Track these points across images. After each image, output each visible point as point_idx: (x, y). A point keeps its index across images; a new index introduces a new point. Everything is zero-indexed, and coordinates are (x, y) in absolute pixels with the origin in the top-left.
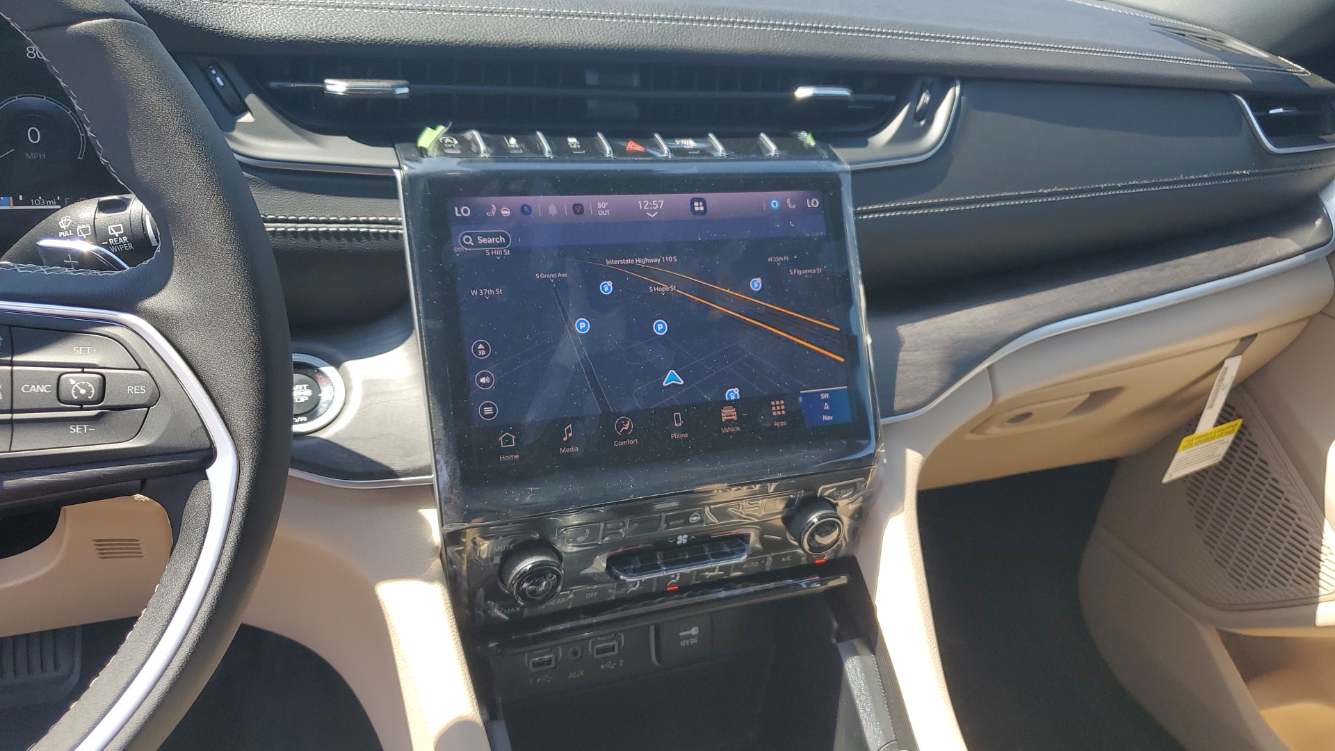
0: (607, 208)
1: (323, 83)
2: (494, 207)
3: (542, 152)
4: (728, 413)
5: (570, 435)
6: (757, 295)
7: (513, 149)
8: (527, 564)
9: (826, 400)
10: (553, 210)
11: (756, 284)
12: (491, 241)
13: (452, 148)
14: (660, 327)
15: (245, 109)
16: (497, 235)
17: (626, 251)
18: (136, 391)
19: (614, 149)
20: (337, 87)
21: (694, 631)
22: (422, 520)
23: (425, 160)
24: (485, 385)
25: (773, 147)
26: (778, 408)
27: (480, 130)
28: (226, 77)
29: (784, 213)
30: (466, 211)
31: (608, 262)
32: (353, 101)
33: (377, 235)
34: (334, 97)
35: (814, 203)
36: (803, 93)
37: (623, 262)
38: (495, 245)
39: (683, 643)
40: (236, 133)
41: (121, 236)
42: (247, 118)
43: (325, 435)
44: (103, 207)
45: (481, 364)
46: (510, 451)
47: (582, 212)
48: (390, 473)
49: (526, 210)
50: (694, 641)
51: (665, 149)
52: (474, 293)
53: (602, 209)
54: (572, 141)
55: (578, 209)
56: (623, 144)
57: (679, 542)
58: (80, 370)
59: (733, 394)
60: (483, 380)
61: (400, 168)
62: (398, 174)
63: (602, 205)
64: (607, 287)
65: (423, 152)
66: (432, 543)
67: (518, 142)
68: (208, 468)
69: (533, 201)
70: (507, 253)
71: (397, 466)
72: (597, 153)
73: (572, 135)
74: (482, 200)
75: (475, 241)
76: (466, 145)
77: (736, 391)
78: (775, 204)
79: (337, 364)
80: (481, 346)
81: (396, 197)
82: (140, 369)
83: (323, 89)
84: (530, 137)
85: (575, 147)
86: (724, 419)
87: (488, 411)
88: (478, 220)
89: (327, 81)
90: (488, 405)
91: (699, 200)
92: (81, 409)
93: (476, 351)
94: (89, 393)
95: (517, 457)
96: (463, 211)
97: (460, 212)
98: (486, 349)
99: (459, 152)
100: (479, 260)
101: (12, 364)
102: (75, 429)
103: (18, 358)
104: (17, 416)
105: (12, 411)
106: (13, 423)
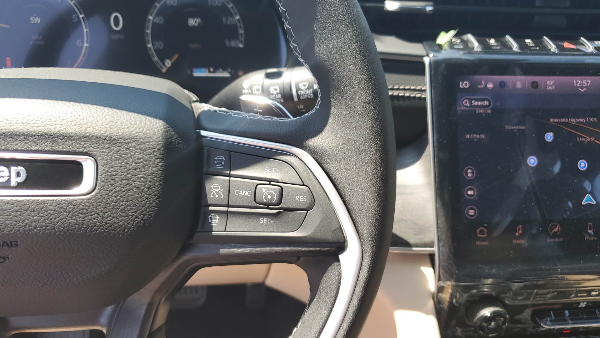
0: (553, 84)
1: (384, 3)
2: (483, 82)
3: (511, 48)
5: (520, 232)
7: (493, 46)
8: (487, 312)
10: (519, 85)
12: (480, 103)
13: (457, 44)
14: (583, 165)
16: (483, 100)
18: (301, 199)
19: (558, 47)
20: (392, 5)
23: (443, 51)
24: (471, 196)
27: (474, 34)
30: (466, 84)
31: (551, 120)
32: (401, 14)
33: (409, 97)
34: (390, 13)
37: (561, 120)
38: (482, 106)
41: (277, 94)
44: (269, 76)
45: (470, 182)
46: (483, 239)
47: (537, 87)
48: (406, 244)
49: (502, 85)
51: (591, 47)
52: (468, 136)
53: (550, 85)
54: (528, 41)
55: (535, 85)
56: (562, 44)
57: (580, 306)
58: (268, 183)
60: (469, 192)
61: (428, 55)
62: (427, 60)
63: (549, 83)
64: (549, 137)
65: (440, 47)
66: (429, 290)
67: (496, 41)
68: (340, 254)
69: (508, 79)
70: (489, 112)
71: (411, 241)
72: (545, 50)
73: (528, 38)
74: (477, 77)
75: (471, 103)
76: (465, 43)
80: (469, 171)
81: (423, 73)
82: (304, 185)
83: (384, 7)
84: (502, 39)
85: (531, 45)
87: (472, 212)
88: (473, 90)
89: (387, 2)
90: (472, 209)
92: (268, 208)
93: (467, 173)
94: (273, 199)
95: (486, 243)
96: (465, 85)
97: (462, 85)
98: (473, 173)
99: (461, 47)
100: (472, 115)
101: (230, 176)
102: (263, 221)
103: (233, 173)
104: (231, 209)
105: (228, 206)
106: (227, 212)
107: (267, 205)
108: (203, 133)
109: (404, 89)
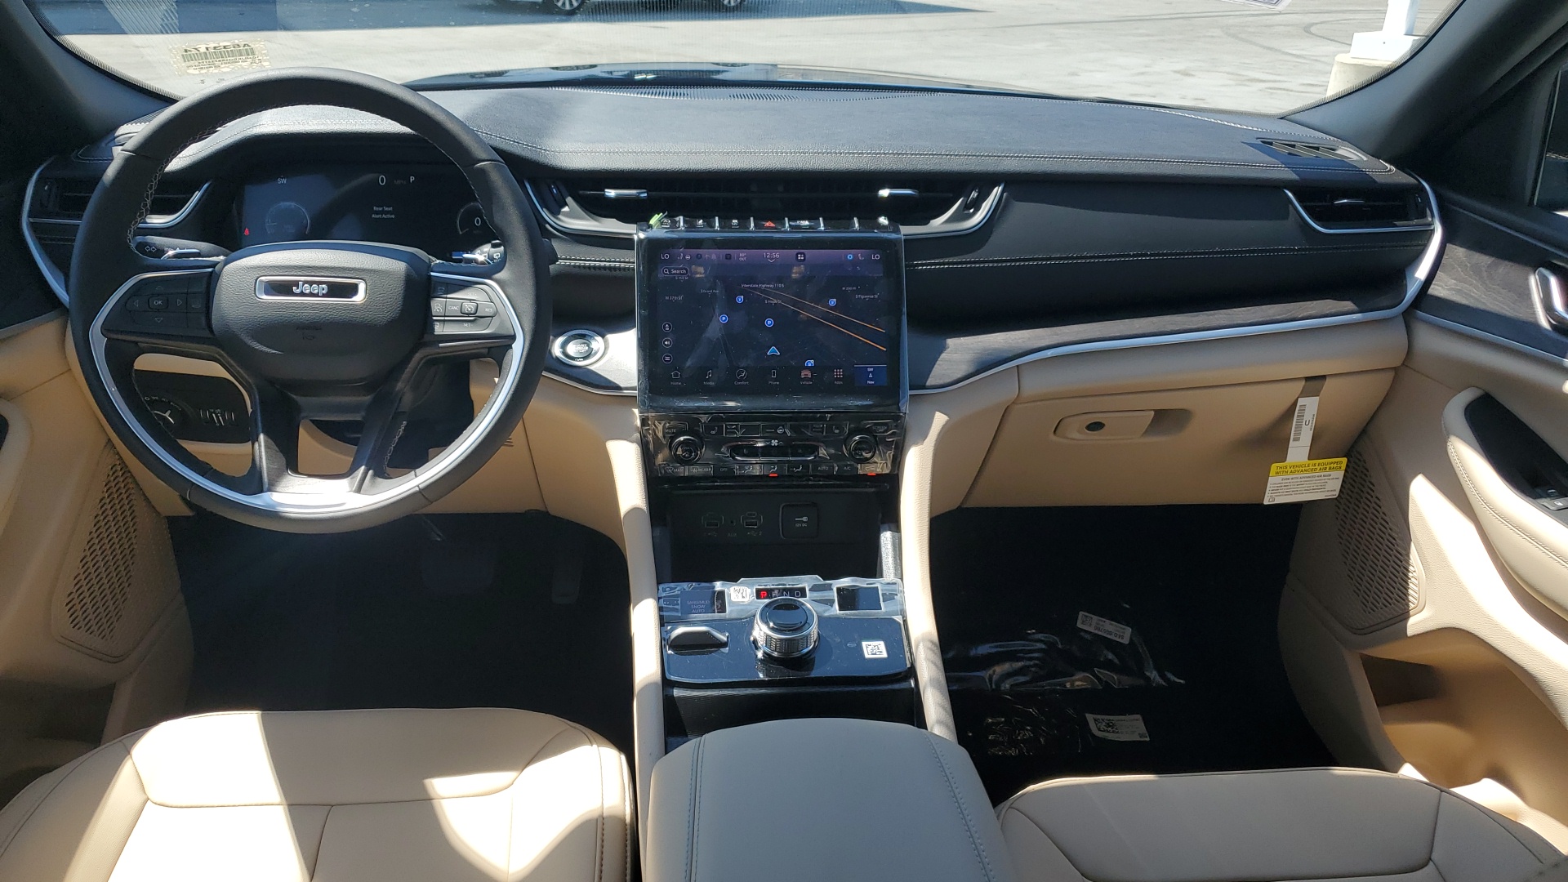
0: (746, 256)
1: (604, 191)
2: (682, 255)
3: (715, 227)
4: (806, 374)
5: (710, 375)
6: (831, 308)
7: (699, 226)
8: (682, 438)
9: (870, 372)
10: (714, 257)
11: (833, 302)
12: (678, 272)
13: (666, 225)
14: (769, 322)
15: (566, 204)
16: (682, 269)
17: (752, 280)
18: (489, 311)
19: (758, 225)
20: (611, 193)
21: (805, 519)
22: (633, 413)
23: (651, 230)
24: (667, 345)
25: (857, 225)
26: (838, 373)
27: (684, 217)
28: (558, 189)
29: (855, 263)
30: (667, 256)
31: (743, 286)
32: (618, 200)
33: (624, 269)
34: (610, 199)
35: (877, 257)
36: (884, 193)
37: (751, 286)
38: (680, 274)
39: (797, 525)
40: (560, 216)
42: (566, 209)
43: (592, 368)
45: (666, 335)
46: (676, 380)
47: (730, 258)
48: (618, 388)
49: (699, 256)
50: (804, 525)
51: (787, 225)
52: (667, 298)
53: (742, 257)
54: (734, 222)
55: (728, 257)
56: (763, 223)
57: (773, 445)
58: (469, 301)
59: (811, 363)
60: (666, 343)
61: (637, 234)
62: (636, 237)
63: (742, 255)
64: (740, 299)
65: (650, 227)
66: (635, 424)
67: (703, 223)
68: (513, 344)
69: (705, 252)
70: (686, 278)
71: (622, 386)
72: (747, 228)
73: (737, 219)
74: (676, 251)
75: (670, 272)
76: (673, 223)
77: (812, 361)
78: (850, 257)
79: (603, 336)
80: (667, 326)
81: (634, 249)
82: (491, 302)
83: (604, 194)
84: (710, 220)
85: (734, 225)
86: (803, 376)
87: (667, 359)
88: (673, 261)
89: (606, 190)
90: (667, 356)
91: (801, 253)
92: (468, 316)
93: (665, 330)
94: (472, 311)
95: (680, 383)
96: (666, 256)
97: (664, 257)
98: (670, 327)
99: (669, 227)
100: (671, 280)
101: (446, 298)
102: (466, 325)
103: (448, 296)
104: (446, 318)
105: (445, 316)
106: (444, 321)
107: (469, 314)
108: (432, 274)
109: (620, 262)
